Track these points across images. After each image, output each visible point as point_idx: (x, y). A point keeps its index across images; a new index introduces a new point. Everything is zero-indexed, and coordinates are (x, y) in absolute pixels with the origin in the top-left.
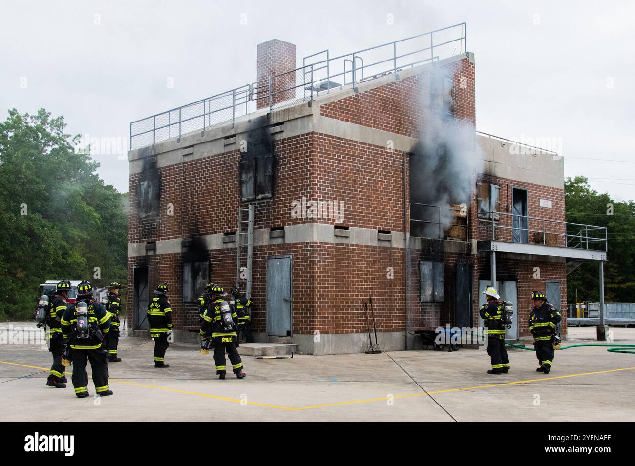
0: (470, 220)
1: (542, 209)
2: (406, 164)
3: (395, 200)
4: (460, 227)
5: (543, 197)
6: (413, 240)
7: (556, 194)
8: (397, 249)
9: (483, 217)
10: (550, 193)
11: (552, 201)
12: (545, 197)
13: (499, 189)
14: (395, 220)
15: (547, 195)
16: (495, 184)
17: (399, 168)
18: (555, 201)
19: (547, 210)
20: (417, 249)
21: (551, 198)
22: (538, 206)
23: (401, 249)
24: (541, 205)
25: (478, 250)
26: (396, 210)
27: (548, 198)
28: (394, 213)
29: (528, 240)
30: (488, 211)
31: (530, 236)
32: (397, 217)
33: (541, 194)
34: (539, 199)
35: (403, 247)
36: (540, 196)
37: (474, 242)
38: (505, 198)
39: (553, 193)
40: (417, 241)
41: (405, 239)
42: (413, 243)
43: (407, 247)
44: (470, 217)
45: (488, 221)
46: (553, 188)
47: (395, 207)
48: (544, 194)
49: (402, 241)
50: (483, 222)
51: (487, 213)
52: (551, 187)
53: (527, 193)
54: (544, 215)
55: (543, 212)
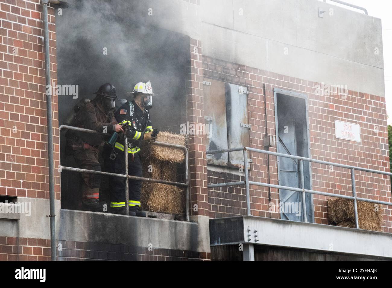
0: (193, 169)
1: (340, 144)
2: (48, 31)
3: (25, 118)
4: (169, 187)
5: (341, 114)
6: (68, 218)
7: (367, 108)
8: (32, 241)
9: (216, 162)
10: (356, 105)
11: (361, 124)
12: (346, 116)
13: (248, 95)
14: (26, 169)
15: (348, 110)
16: (239, 84)
17: (33, 39)
18: (366, 125)
19: (351, 146)
20: (77, 240)
21: (357, 118)
22: (330, 136)
23: (42, 242)
24: (338, 135)
25: (212, 242)
26: (30, 144)
27: (352, 117)
28: (25, 152)
29: (314, 217)
30: (225, 147)
31: (317, 208)
32: (31, 161)
33: (337, 108)
34: (333, 119)
35: (46, 236)
36: (336, 113)
37: (203, 221)
38: (260, 117)
39: (362, 107)
40: (76, 220)
41: (52, 216)
42: (68, 226)
43: (56, 237)
44: (192, 161)
45: (227, 171)
46: (362, 95)
47: (26, 135)
48: (343, 109)
49: (45, 221)
50: (216, 174)
51: (224, 151)
52: (358, 91)
53: (307, 105)
54: (346, 158)
55: (343, 151)
